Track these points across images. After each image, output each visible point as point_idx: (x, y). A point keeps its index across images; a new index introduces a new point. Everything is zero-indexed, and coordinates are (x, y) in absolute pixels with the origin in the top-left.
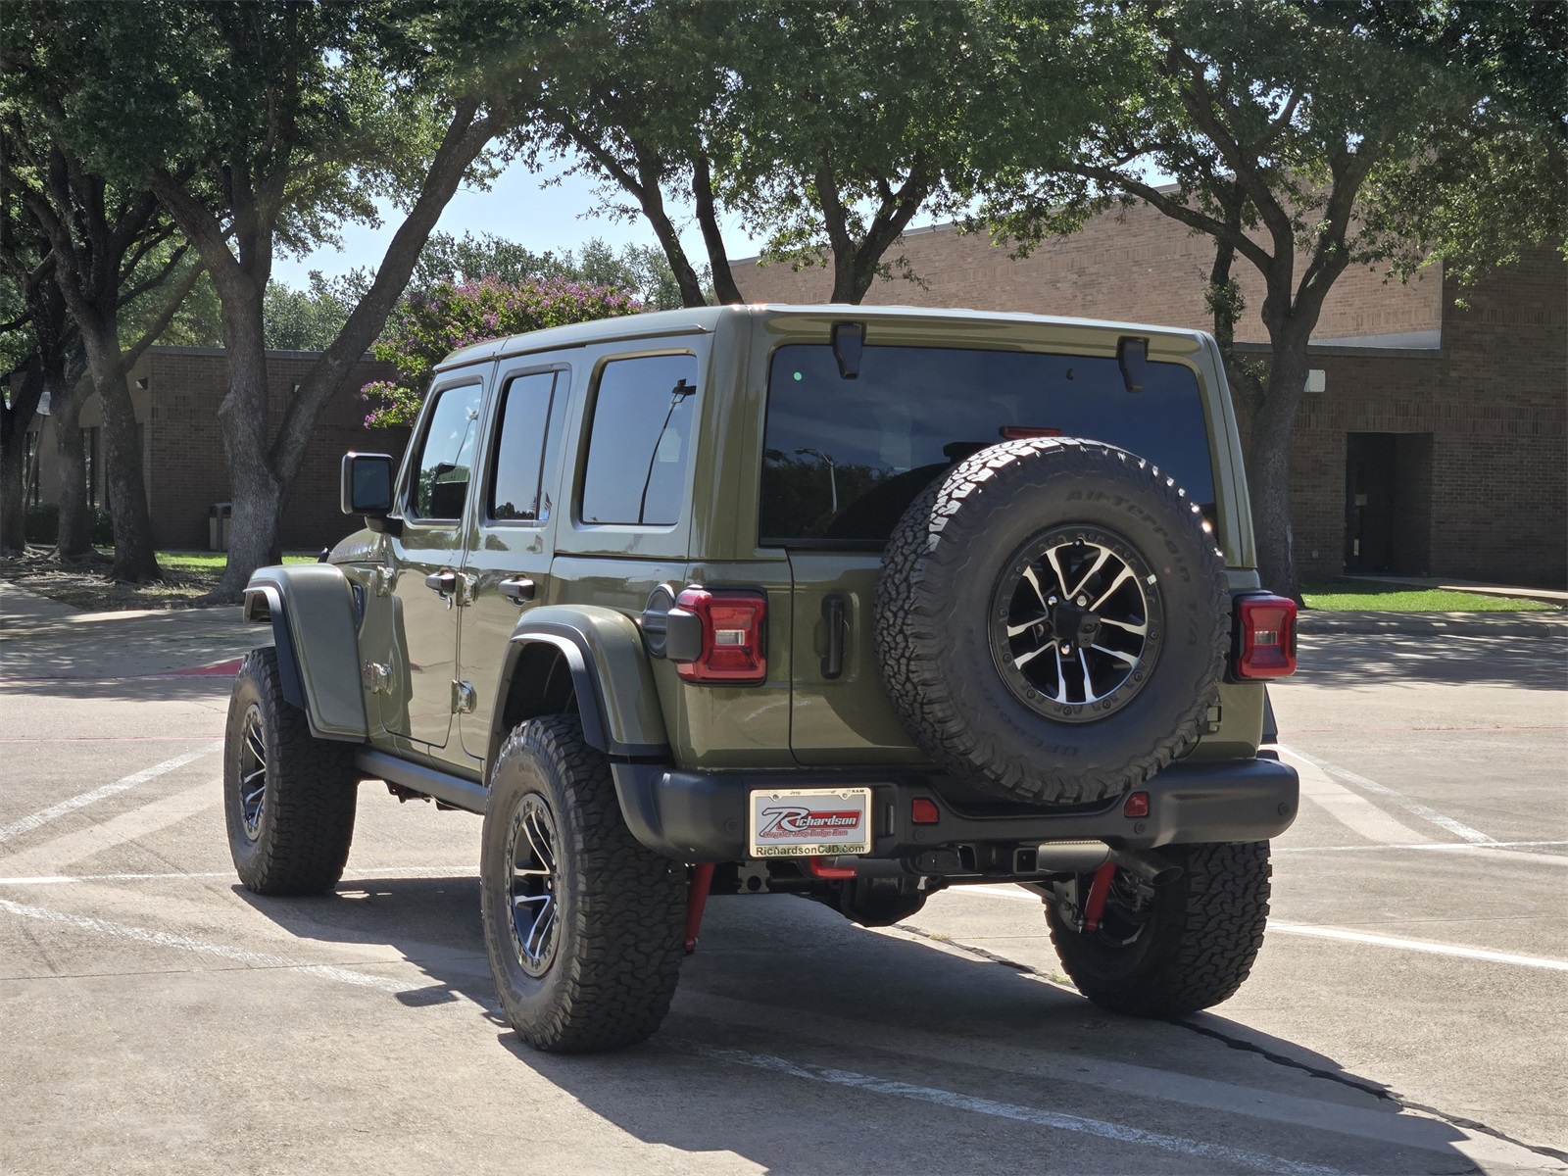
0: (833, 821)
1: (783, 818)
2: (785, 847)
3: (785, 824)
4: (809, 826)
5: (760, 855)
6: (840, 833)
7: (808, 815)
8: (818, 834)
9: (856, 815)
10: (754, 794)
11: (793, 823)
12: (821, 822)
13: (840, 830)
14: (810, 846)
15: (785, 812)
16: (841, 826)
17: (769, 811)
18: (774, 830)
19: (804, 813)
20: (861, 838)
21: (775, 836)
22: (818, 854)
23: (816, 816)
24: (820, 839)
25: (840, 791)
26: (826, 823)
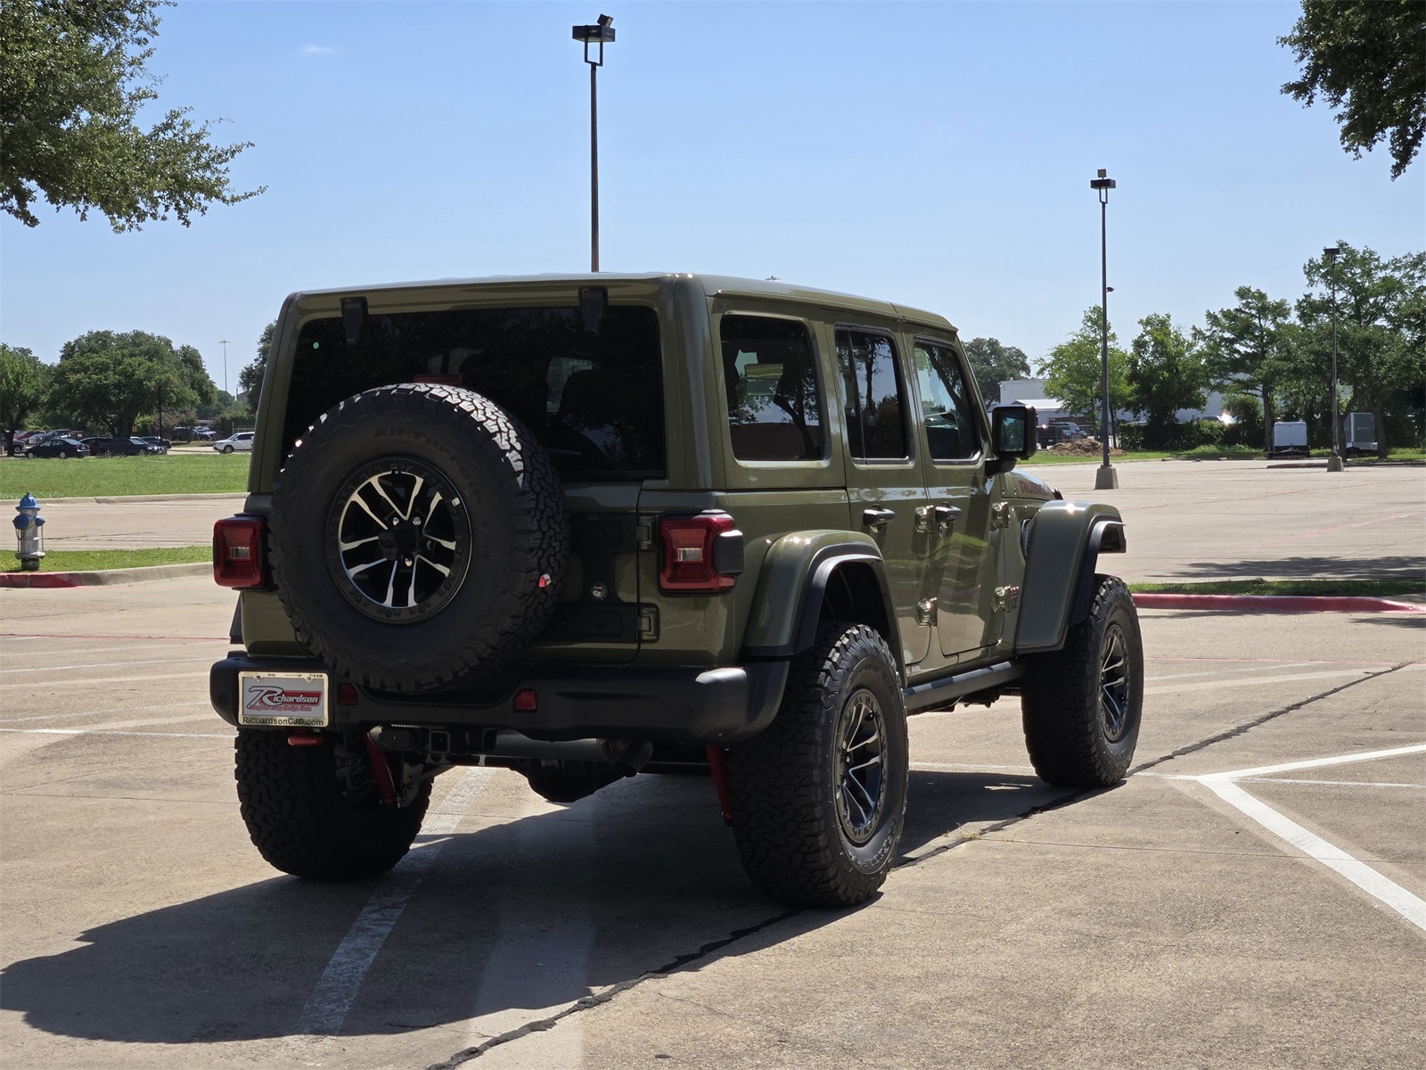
0: (300, 699)
1: (265, 695)
2: (264, 717)
3: (265, 699)
4: (283, 702)
5: (246, 723)
6: (306, 710)
7: (282, 693)
8: (290, 709)
9: (318, 695)
10: (242, 675)
11: (271, 699)
12: (291, 699)
13: (306, 706)
14: (282, 718)
15: (266, 690)
16: (306, 703)
17: (254, 689)
18: (258, 704)
19: (279, 691)
20: (321, 715)
21: (258, 709)
22: (288, 725)
23: (288, 694)
24: (291, 713)
25: (305, 675)
26: (295, 700)
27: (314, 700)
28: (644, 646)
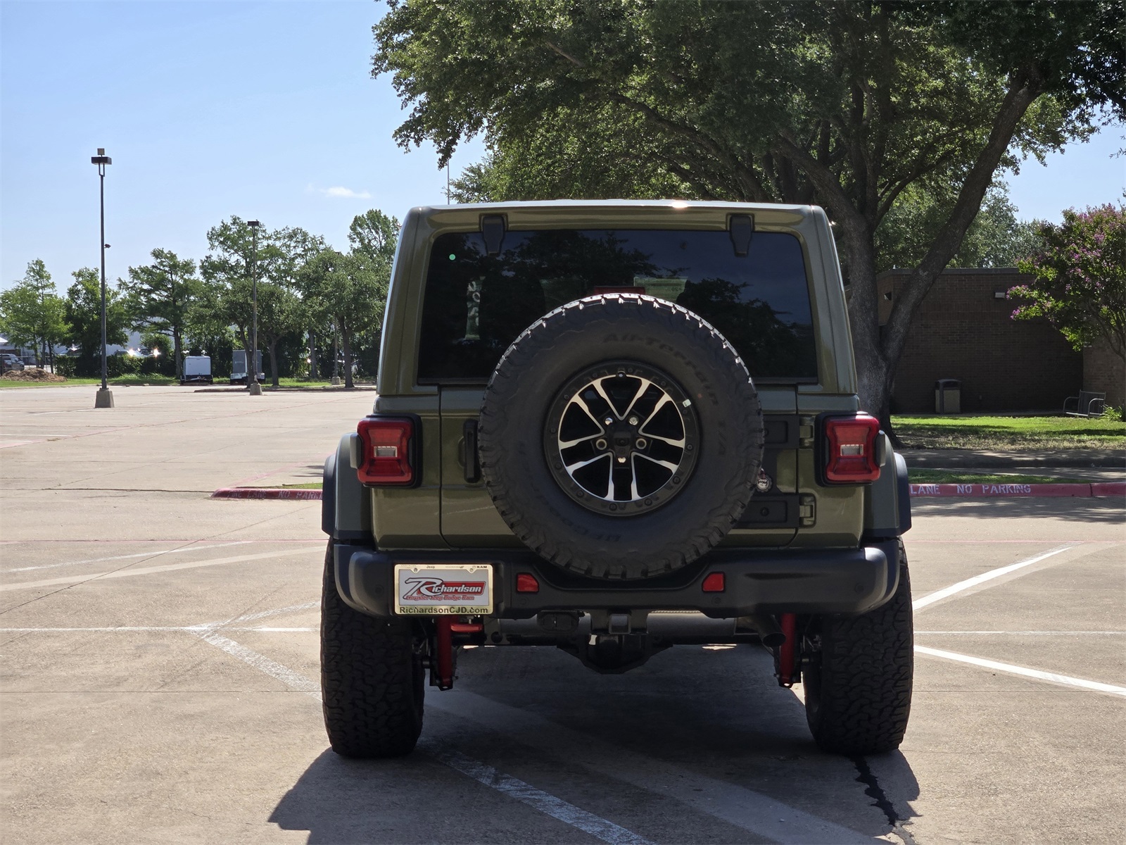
0: (463, 588)
1: (422, 586)
2: (422, 607)
3: (423, 590)
4: (443, 592)
5: (403, 613)
6: (468, 599)
7: (442, 584)
8: (450, 599)
9: (482, 585)
10: (398, 567)
11: (430, 589)
12: (452, 589)
13: (468, 596)
14: (443, 608)
15: (424, 581)
16: (469, 593)
17: (410, 580)
18: (415, 595)
19: (439, 582)
20: (484, 603)
21: (415, 599)
22: (450, 613)
23: (448, 585)
24: (452, 602)
25: (467, 567)
26: (456, 590)
27: (479, 589)
28: (801, 531)
